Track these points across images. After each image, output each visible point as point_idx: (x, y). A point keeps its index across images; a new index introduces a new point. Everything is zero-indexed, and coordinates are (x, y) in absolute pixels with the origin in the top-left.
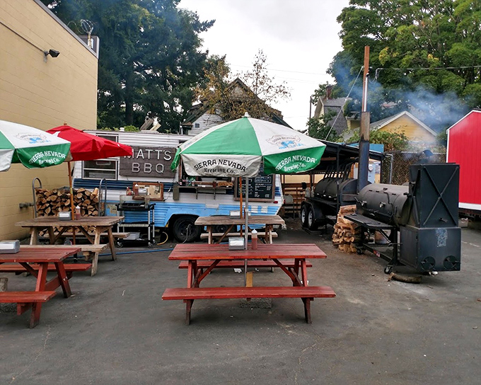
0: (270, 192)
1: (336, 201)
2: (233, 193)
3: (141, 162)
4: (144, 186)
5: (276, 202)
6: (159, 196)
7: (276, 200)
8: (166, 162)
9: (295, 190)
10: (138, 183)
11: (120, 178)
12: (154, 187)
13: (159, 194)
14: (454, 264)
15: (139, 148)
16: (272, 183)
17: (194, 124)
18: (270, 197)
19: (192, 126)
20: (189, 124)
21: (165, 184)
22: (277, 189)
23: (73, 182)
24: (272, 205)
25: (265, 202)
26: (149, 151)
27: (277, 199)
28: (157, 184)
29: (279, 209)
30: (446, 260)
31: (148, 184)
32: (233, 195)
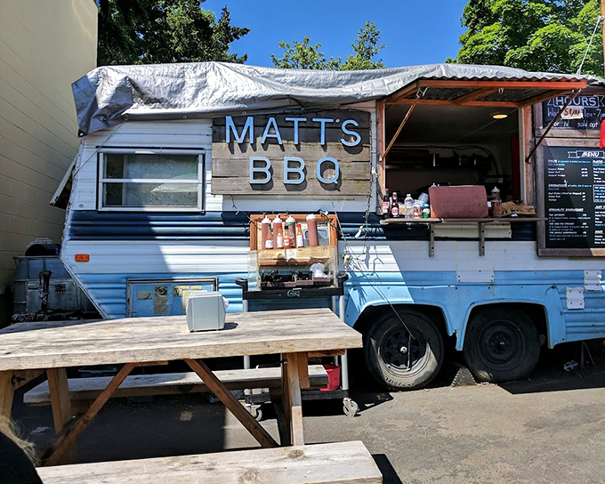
2: (533, 236)
3: (275, 152)
26: (296, 121)
32: (532, 243)
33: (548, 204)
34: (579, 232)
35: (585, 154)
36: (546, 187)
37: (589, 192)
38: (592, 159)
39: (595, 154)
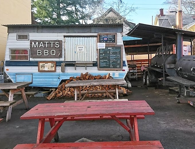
0: (120, 64)
1: (162, 69)
2: (97, 66)
3: (43, 49)
4: (45, 63)
5: (124, 70)
6: (53, 69)
8: (57, 49)
9: (140, 64)
11: (31, 59)
12: (50, 64)
13: (54, 68)
15: (41, 41)
16: (120, 59)
18: (120, 68)
21: (57, 62)
22: (124, 62)
23: (5, 63)
24: (122, 72)
25: (117, 70)
26: (47, 42)
27: (124, 68)
28: (52, 62)
29: (126, 74)
31: (47, 62)
32: (97, 67)
33: (100, 59)
34: (107, 65)
35: (109, 48)
36: (100, 55)
37: (109, 57)
38: (110, 49)
39: (111, 48)
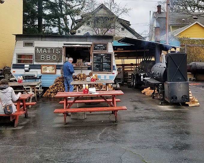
2: (91, 69)
3: (45, 55)
5: (114, 74)
6: (54, 71)
7: (113, 72)
8: (57, 54)
10: (44, 65)
11: (35, 63)
12: (51, 67)
13: (54, 70)
14: (186, 99)
15: (44, 48)
17: (77, 31)
18: (110, 71)
19: (76, 32)
20: (74, 31)
21: (57, 66)
22: (114, 67)
23: (12, 65)
24: (112, 75)
25: (108, 74)
26: (49, 49)
28: (53, 65)
29: (115, 77)
30: (182, 97)
31: (48, 66)
35: (101, 55)
